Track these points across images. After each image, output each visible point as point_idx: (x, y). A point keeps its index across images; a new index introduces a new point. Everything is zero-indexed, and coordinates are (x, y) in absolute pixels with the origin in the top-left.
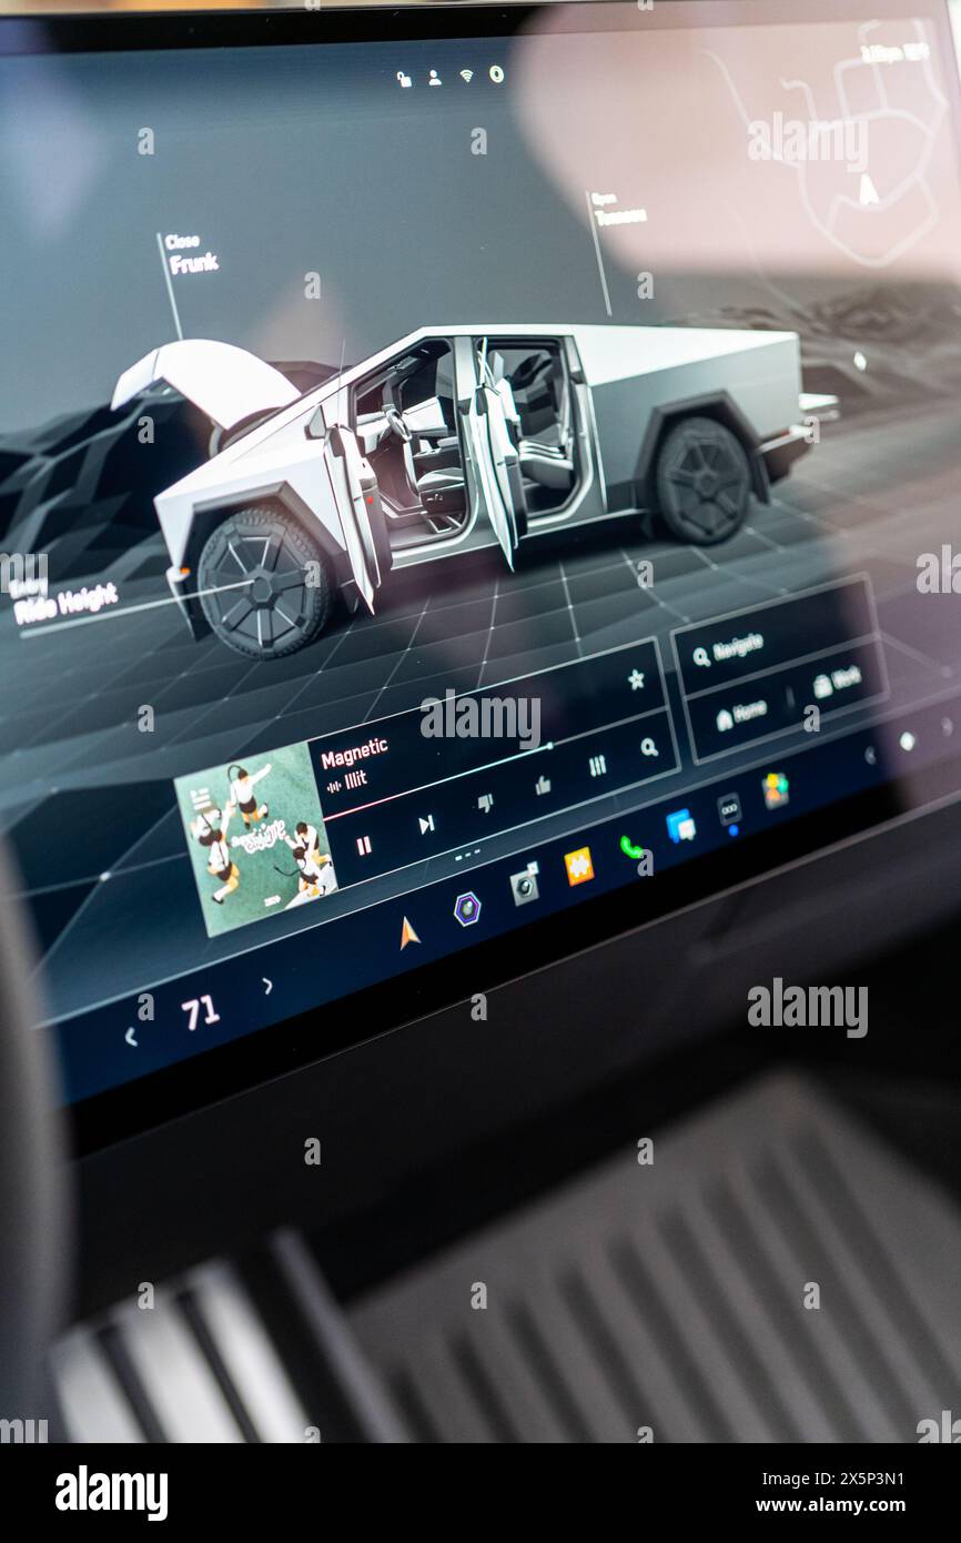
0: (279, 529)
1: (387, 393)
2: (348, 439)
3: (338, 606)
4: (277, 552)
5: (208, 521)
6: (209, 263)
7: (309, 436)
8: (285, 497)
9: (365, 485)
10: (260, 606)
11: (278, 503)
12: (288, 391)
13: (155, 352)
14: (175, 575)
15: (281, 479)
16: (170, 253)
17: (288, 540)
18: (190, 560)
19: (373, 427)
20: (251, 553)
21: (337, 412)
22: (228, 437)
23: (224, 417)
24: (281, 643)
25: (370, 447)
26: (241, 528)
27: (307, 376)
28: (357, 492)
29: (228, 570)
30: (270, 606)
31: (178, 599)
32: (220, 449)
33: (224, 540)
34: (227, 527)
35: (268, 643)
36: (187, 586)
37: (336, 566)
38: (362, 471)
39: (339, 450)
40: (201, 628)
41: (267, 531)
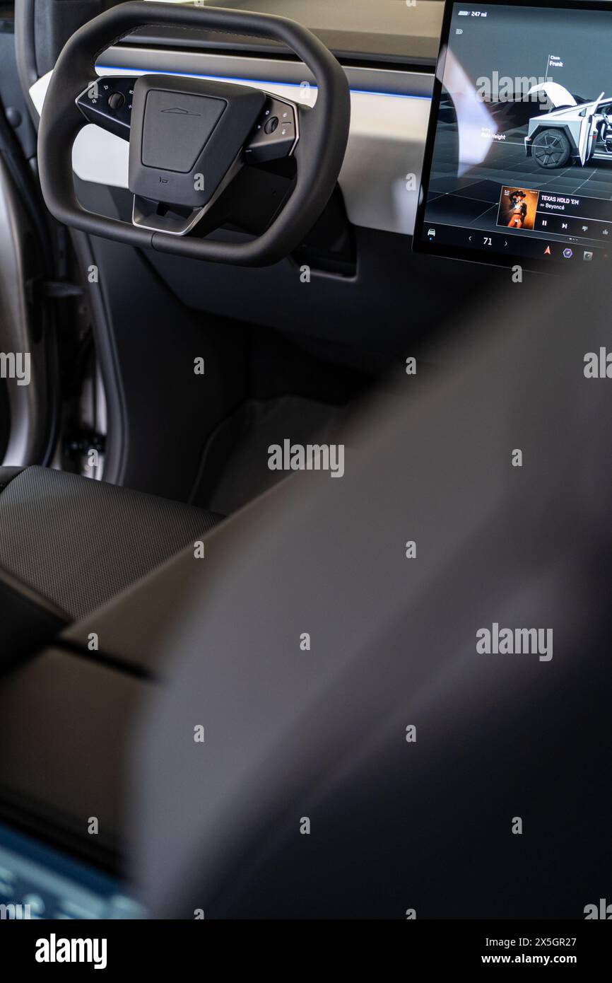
0: (561, 137)
3: (570, 161)
5: (541, 129)
6: (561, 65)
7: (580, 115)
8: (566, 129)
10: (547, 154)
11: (563, 130)
12: (574, 103)
14: (527, 139)
15: (566, 124)
16: (550, 60)
17: (563, 140)
18: (533, 137)
20: (550, 140)
22: (555, 109)
23: (556, 103)
24: (549, 165)
26: (550, 133)
27: (581, 100)
28: (591, 134)
29: (543, 142)
30: (550, 155)
31: (525, 145)
33: (543, 135)
34: (546, 132)
35: (546, 164)
36: (528, 142)
37: (573, 150)
40: (529, 154)
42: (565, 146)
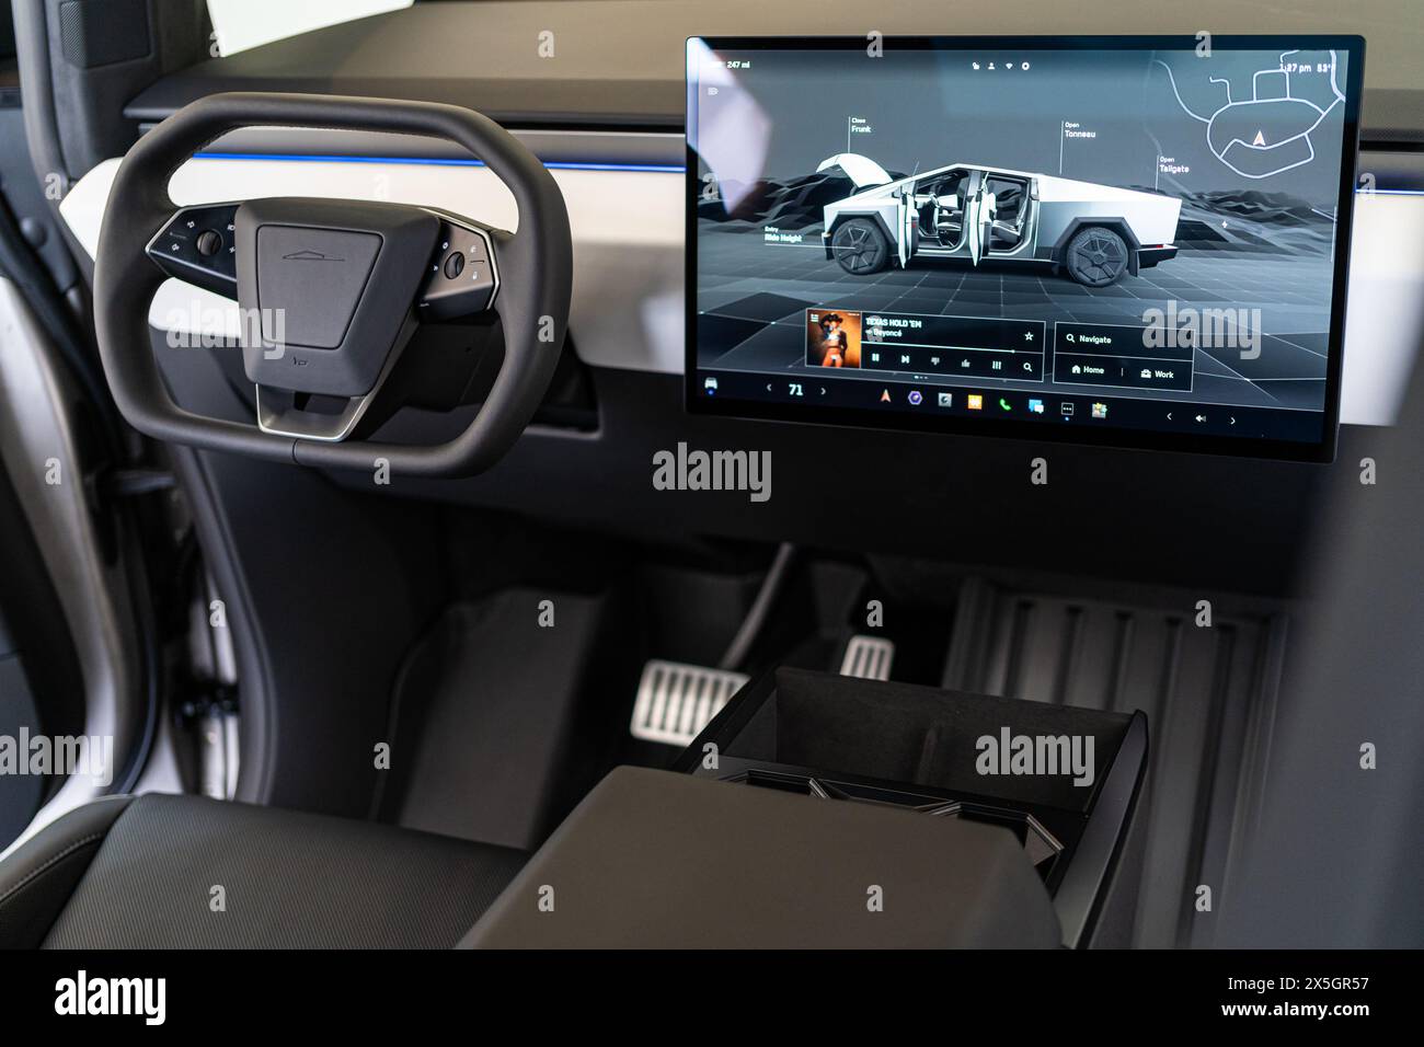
0: (871, 228)
1: (933, 188)
2: (910, 199)
3: (889, 262)
4: (868, 236)
5: (842, 219)
6: (868, 129)
8: (876, 217)
9: (913, 219)
10: (856, 254)
11: (873, 219)
12: (884, 177)
13: (835, 158)
14: (825, 235)
15: (876, 210)
16: (852, 124)
17: (874, 233)
18: (832, 231)
19: (923, 200)
20: (857, 234)
21: (909, 189)
22: (858, 190)
23: (859, 182)
24: (860, 270)
25: (920, 206)
26: (855, 224)
27: (896, 177)
28: (909, 220)
29: (845, 241)
30: (860, 255)
32: (854, 194)
33: (848, 227)
34: (850, 223)
35: (854, 268)
36: (828, 241)
37: (891, 246)
38: (913, 214)
39: (905, 202)
40: (830, 255)
41: (866, 228)
42: (878, 241)
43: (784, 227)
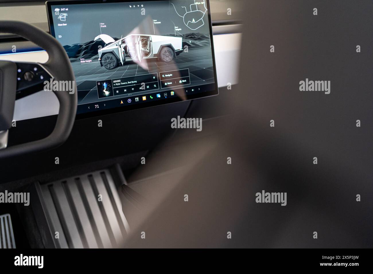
0: (112, 56)
2: (122, 46)
3: (118, 64)
4: (111, 58)
5: (104, 54)
6: (105, 26)
7: (117, 45)
8: (113, 52)
9: (123, 51)
10: (109, 64)
11: (112, 53)
12: (114, 41)
13: (99, 36)
14: (99, 59)
15: (112, 50)
16: (101, 25)
18: (101, 58)
19: (124, 45)
20: (108, 58)
21: (120, 43)
22: (107, 45)
23: (107, 43)
24: (111, 68)
25: (124, 47)
26: (107, 55)
27: (116, 39)
28: (122, 52)
29: (106, 59)
30: (110, 64)
32: (106, 46)
33: (105, 56)
36: (100, 61)
37: (118, 60)
38: (123, 50)
39: (120, 47)
40: (102, 65)
41: (111, 55)
42: (115, 59)
43: (86, 58)
